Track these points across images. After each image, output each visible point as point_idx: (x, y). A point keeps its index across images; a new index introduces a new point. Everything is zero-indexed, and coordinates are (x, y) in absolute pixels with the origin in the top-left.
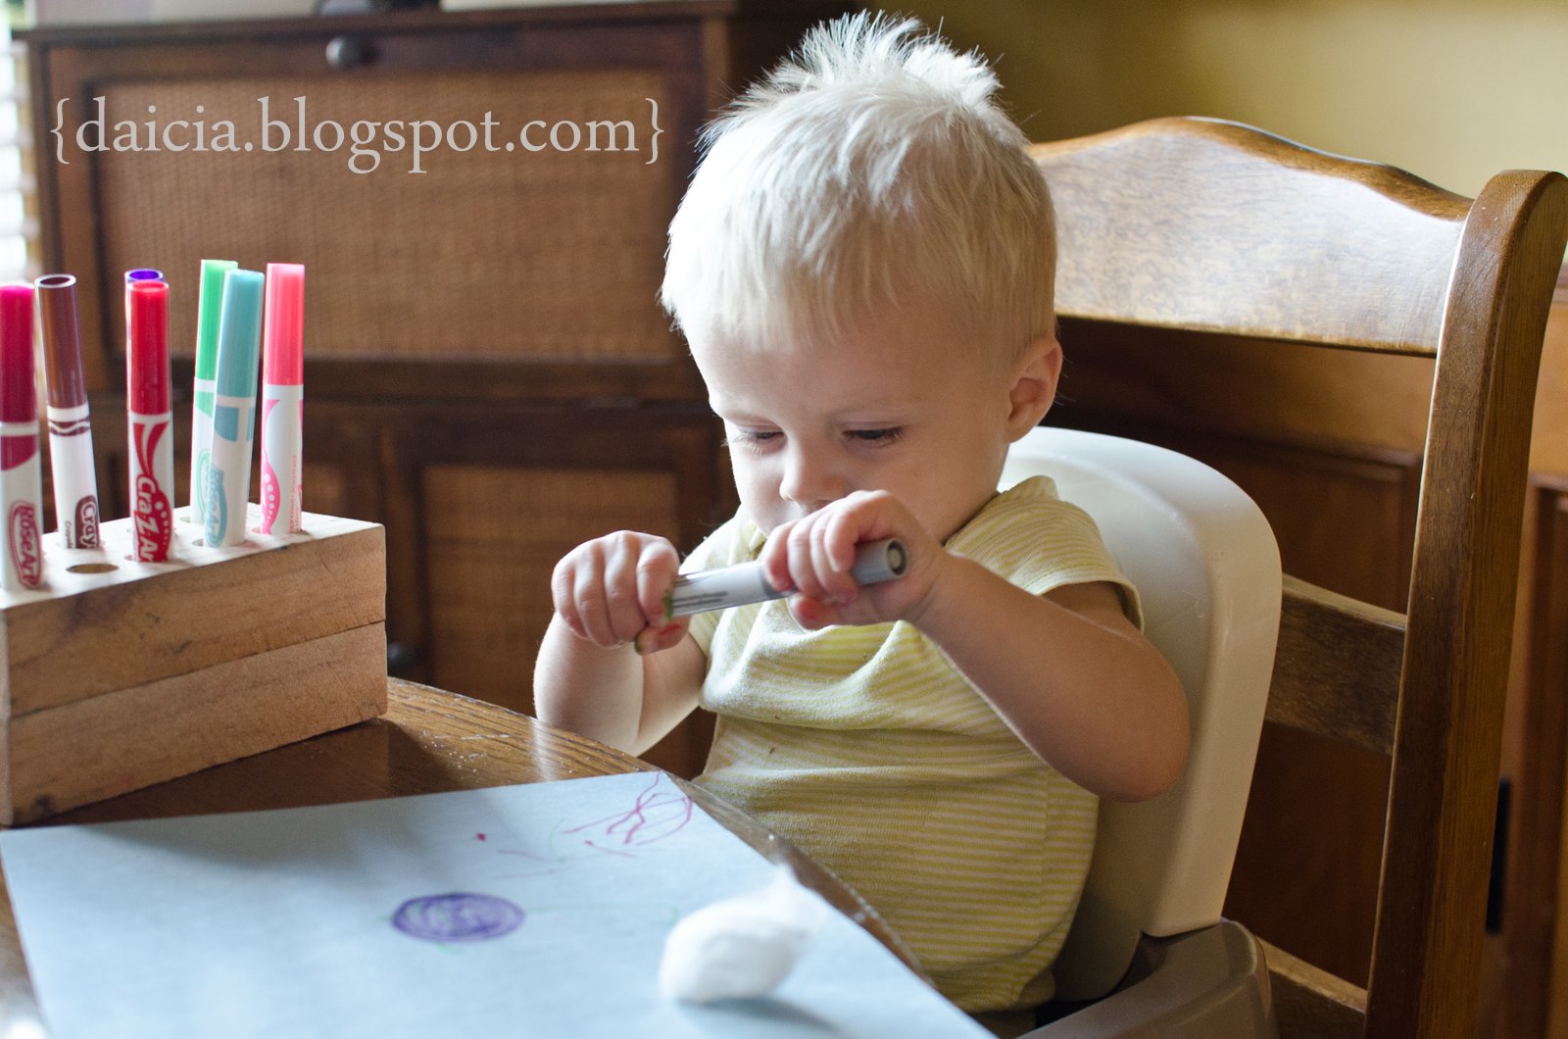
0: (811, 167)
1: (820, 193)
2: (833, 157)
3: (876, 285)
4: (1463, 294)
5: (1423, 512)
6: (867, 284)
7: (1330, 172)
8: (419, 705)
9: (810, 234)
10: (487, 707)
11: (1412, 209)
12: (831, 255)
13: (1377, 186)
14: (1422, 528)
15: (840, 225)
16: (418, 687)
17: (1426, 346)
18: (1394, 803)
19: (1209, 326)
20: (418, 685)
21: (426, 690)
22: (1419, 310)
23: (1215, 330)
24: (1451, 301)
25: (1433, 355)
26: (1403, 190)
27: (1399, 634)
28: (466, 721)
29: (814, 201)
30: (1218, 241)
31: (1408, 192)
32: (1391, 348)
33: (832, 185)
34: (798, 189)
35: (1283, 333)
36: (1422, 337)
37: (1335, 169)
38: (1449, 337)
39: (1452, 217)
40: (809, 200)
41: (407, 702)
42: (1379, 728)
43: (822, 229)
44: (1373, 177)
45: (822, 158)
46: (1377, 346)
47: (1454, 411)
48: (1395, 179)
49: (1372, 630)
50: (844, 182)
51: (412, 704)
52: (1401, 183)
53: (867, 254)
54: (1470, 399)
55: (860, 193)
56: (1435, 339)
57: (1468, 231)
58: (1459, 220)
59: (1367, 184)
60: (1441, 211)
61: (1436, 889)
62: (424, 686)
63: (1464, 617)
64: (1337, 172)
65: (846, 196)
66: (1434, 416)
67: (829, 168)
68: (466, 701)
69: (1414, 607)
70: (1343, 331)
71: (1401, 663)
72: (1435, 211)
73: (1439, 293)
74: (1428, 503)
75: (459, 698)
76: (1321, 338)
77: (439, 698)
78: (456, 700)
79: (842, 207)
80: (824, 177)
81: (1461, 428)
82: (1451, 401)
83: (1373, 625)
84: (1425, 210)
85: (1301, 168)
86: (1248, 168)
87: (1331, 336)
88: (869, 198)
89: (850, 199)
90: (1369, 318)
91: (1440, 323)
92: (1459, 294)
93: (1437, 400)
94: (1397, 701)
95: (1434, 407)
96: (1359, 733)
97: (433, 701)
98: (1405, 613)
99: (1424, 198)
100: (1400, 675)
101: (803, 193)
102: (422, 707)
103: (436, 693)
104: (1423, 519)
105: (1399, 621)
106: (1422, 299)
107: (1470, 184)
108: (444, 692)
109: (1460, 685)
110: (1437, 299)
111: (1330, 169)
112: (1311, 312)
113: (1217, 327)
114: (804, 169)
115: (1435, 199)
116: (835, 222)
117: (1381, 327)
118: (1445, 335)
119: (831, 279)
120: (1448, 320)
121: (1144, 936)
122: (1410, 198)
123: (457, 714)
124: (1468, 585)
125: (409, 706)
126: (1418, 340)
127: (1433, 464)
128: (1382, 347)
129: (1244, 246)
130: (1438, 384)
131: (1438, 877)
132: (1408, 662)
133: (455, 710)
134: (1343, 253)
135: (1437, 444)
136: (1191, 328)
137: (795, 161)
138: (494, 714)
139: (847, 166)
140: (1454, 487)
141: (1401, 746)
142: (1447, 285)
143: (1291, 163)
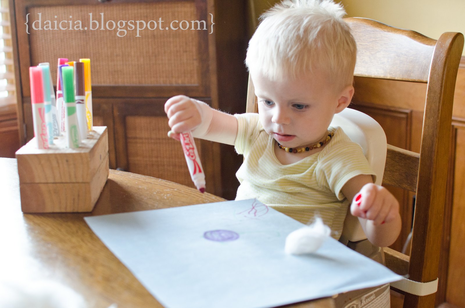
0: (292, 31)
1: (295, 39)
2: (299, 29)
3: (307, 67)
4: (435, 66)
5: (424, 126)
6: (305, 66)
7: (397, 33)
8: (150, 182)
9: (290, 50)
10: (168, 182)
11: (420, 43)
12: (296, 56)
13: (410, 36)
14: (424, 130)
15: (299, 48)
16: (148, 177)
17: (425, 80)
18: (417, 204)
19: (363, 75)
20: (148, 176)
21: (150, 178)
22: (422, 70)
23: (365, 76)
24: (432, 68)
25: (426, 83)
26: (417, 37)
27: (418, 159)
28: (164, 186)
29: (293, 40)
30: (365, 52)
31: (419, 38)
32: (415, 81)
33: (298, 36)
34: (288, 37)
35: (384, 77)
36: (423, 78)
37: (398, 32)
38: (431, 78)
39: (431, 45)
40: (291, 40)
41: (146, 181)
42: (412, 184)
43: (294, 49)
44: (409, 34)
45: (296, 29)
46: (411, 80)
47: (433, 98)
48: (415, 35)
49: (410, 158)
50: (301, 36)
51: (148, 181)
52: (417, 35)
53: (306, 58)
54: (437, 94)
55: (306, 40)
56: (427, 78)
57: (436, 49)
58: (433, 46)
59: (407, 36)
60: (428, 43)
61: (428, 228)
62: (150, 177)
63: (436, 154)
64: (399, 33)
65: (302, 40)
66: (427, 99)
67: (298, 32)
68: (162, 180)
69: (422, 151)
70: (401, 76)
71: (418, 166)
72: (427, 43)
73: (428, 66)
74: (426, 123)
75: (160, 180)
76: (395, 78)
77: (155, 180)
78: (159, 180)
79: (300, 43)
80: (296, 34)
81: (435, 102)
82: (432, 95)
83: (410, 156)
84: (424, 43)
85: (388, 31)
86: (374, 31)
87: (398, 78)
88: (308, 42)
89: (303, 41)
90: (408, 73)
91: (428, 74)
92: (434, 66)
93: (428, 95)
94: (417, 177)
95: (427, 97)
96: (406, 186)
97: (153, 181)
98: (419, 153)
99: (423, 40)
100: (418, 170)
101: (290, 38)
102: (151, 182)
103: (153, 178)
104: (424, 127)
105: (418, 155)
106: (423, 67)
107: (436, 35)
108: (156, 178)
109: (435, 172)
110: (427, 67)
111: (397, 32)
112: (392, 71)
113: (366, 75)
114: (290, 31)
115: (427, 40)
116: (298, 47)
117: (412, 75)
118: (430, 77)
119: (295, 63)
120: (431, 73)
121: (349, 241)
122: (419, 40)
123: (161, 184)
124: (437, 145)
125: (147, 182)
126: (422, 78)
127: (427, 112)
128: (412, 81)
129: (373, 53)
130: (428, 91)
131: (429, 224)
132: (420, 167)
133: (160, 183)
134: (401, 55)
135: (428, 107)
136: (358, 76)
137: (288, 29)
138: (171, 184)
139: (303, 32)
140: (433, 118)
141: (419, 189)
142: (430, 64)
143: (386, 30)
